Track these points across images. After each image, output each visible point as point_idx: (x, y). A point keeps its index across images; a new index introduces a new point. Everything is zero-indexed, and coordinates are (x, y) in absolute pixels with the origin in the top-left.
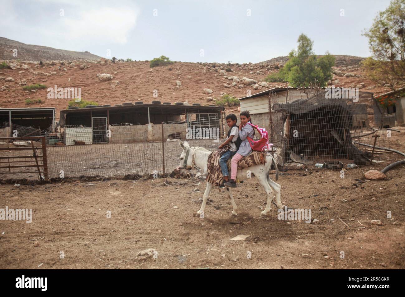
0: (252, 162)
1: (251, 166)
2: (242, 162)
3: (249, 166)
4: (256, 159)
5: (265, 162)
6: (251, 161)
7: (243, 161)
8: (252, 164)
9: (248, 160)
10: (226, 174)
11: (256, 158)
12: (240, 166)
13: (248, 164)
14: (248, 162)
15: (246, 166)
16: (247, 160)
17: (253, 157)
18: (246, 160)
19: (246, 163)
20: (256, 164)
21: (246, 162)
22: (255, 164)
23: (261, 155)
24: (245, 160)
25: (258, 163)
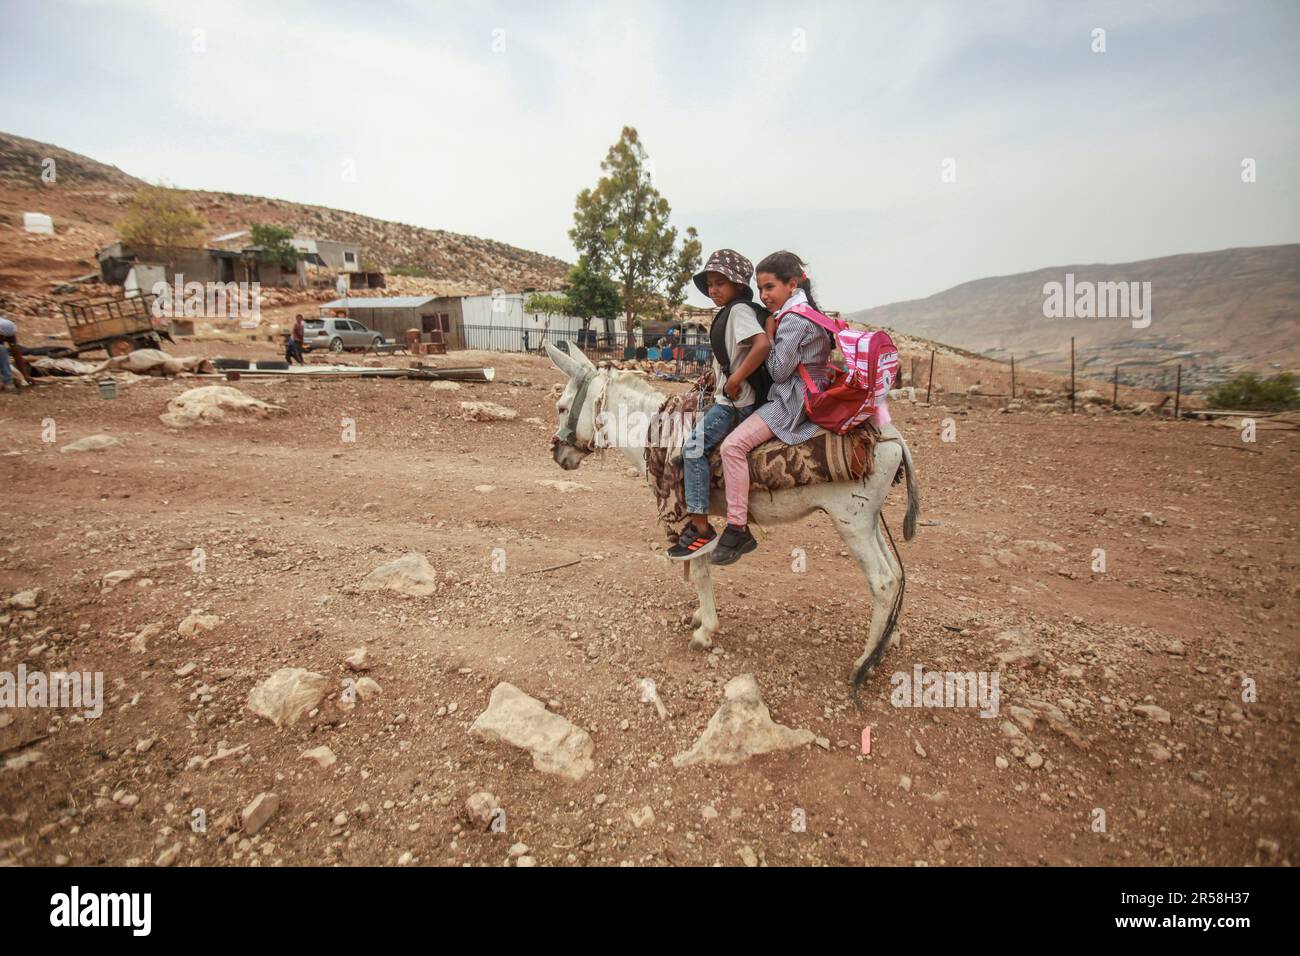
0: (813, 470)
1: (808, 483)
2: (772, 463)
3: (800, 483)
4: (835, 460)
5: (868, 473)
6: (811, 464)
7: (780, 458)
8: (814, 476)
9: (801, 458)
10: (700, 505)
11: (834, 452)
12: (763, 478)
13: (797, 475)
14: (798, 468)
15: (788, 483)
16: (795, 457)
17: (823, 448)
18: (790, 459)
19: (787, 471)
20: (831, 480)
21: (790, 465)
22: (824, 475)
23: (856, 444)
24: (785, 456)
25: (840, 477)
